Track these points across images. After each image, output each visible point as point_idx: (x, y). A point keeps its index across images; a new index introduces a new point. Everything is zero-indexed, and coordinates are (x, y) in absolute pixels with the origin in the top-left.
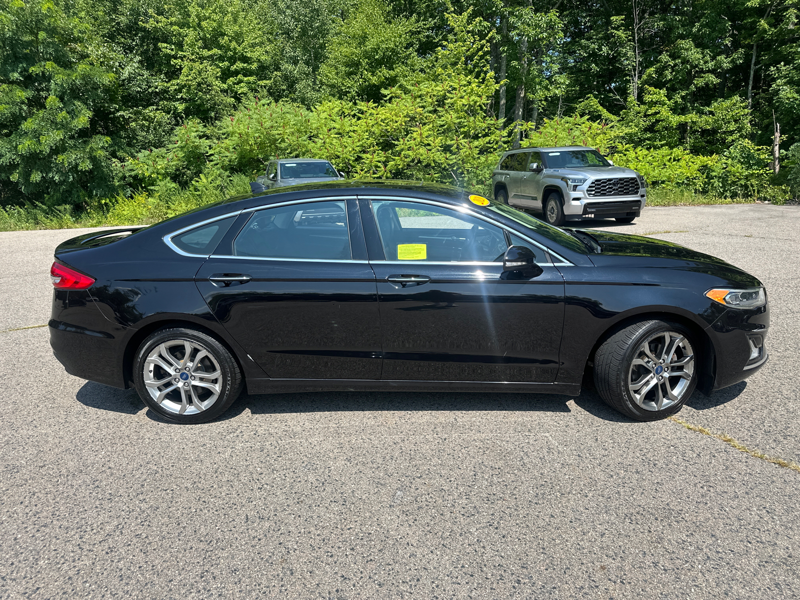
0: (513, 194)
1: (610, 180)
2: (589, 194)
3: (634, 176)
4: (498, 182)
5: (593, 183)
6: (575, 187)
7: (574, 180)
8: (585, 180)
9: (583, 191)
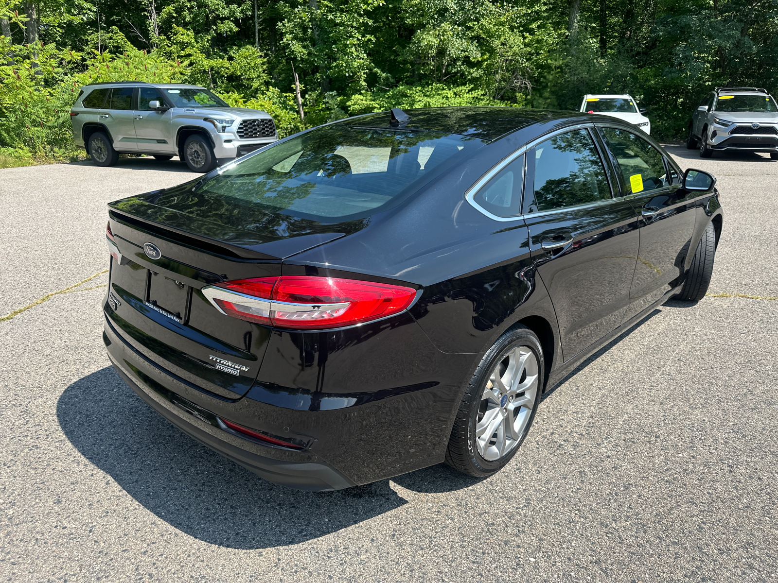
0: (121, 137)
1: (254, 121)
2: (240, 136)
3: (270, 117)
4: (86, 124)
5: (241, 124)
6: (224, 128)
7: (221, 121)
8: (232, 121)
9: (233, 133)
